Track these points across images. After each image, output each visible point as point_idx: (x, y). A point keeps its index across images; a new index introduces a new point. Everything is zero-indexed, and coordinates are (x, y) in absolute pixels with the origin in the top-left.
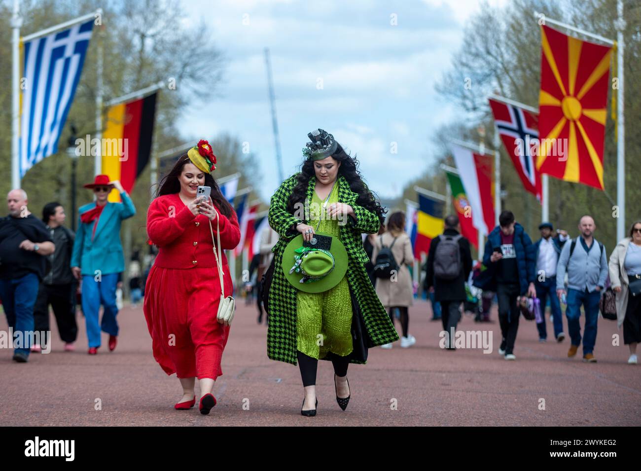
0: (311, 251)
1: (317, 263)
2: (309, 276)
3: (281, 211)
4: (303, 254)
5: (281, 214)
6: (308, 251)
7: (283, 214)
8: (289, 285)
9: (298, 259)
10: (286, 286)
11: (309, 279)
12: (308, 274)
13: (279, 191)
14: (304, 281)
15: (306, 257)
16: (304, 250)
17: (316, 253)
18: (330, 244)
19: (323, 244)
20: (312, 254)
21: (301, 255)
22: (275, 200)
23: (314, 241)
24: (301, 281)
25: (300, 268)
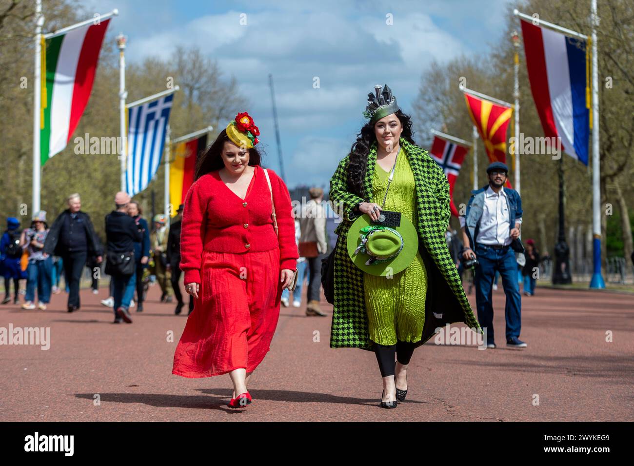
0: (377, 229)
1: (383, 242)
2: (375, 257)
3: (341, 194)
4: (370, 233)
5: (340, 197)
6: (375, 230)
7: (342, 197)
8: (353, 266)
9: (364, 238)
10: (351, 268)
11: (376, 260)
12: (375, 254)
13: (337, 172)
14: (371, 263)
15: (371, 236)
16: (371, 228)
17: (382, 231)
18: (400, 220)
19: (391, 220)
20: (378, 232)
21: (367, 234)
22: (334, 182)
23: (382, 218)
24: (367, 263)
25: (365, 248)
